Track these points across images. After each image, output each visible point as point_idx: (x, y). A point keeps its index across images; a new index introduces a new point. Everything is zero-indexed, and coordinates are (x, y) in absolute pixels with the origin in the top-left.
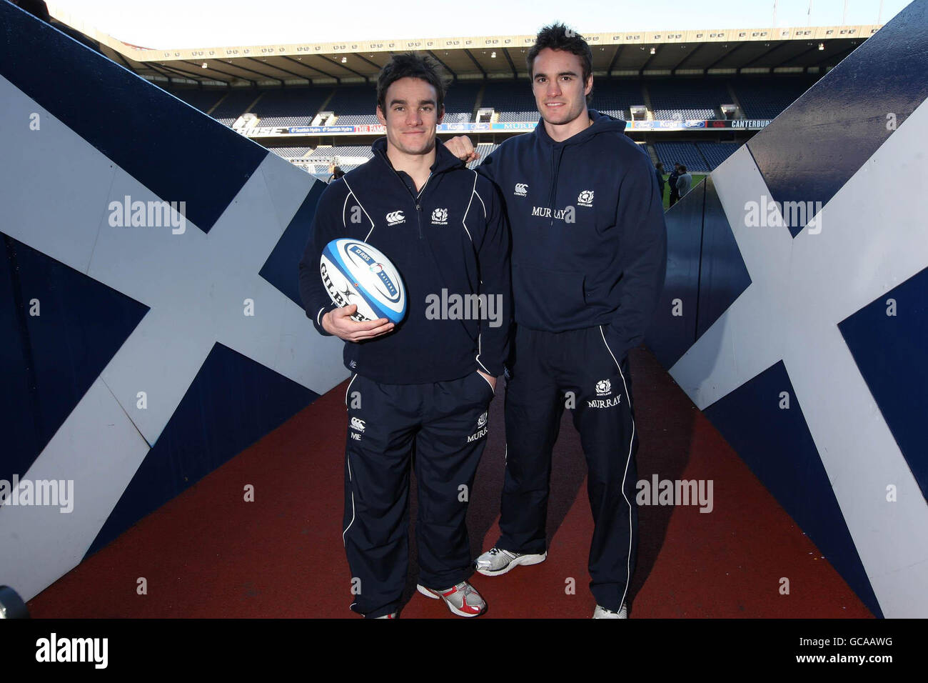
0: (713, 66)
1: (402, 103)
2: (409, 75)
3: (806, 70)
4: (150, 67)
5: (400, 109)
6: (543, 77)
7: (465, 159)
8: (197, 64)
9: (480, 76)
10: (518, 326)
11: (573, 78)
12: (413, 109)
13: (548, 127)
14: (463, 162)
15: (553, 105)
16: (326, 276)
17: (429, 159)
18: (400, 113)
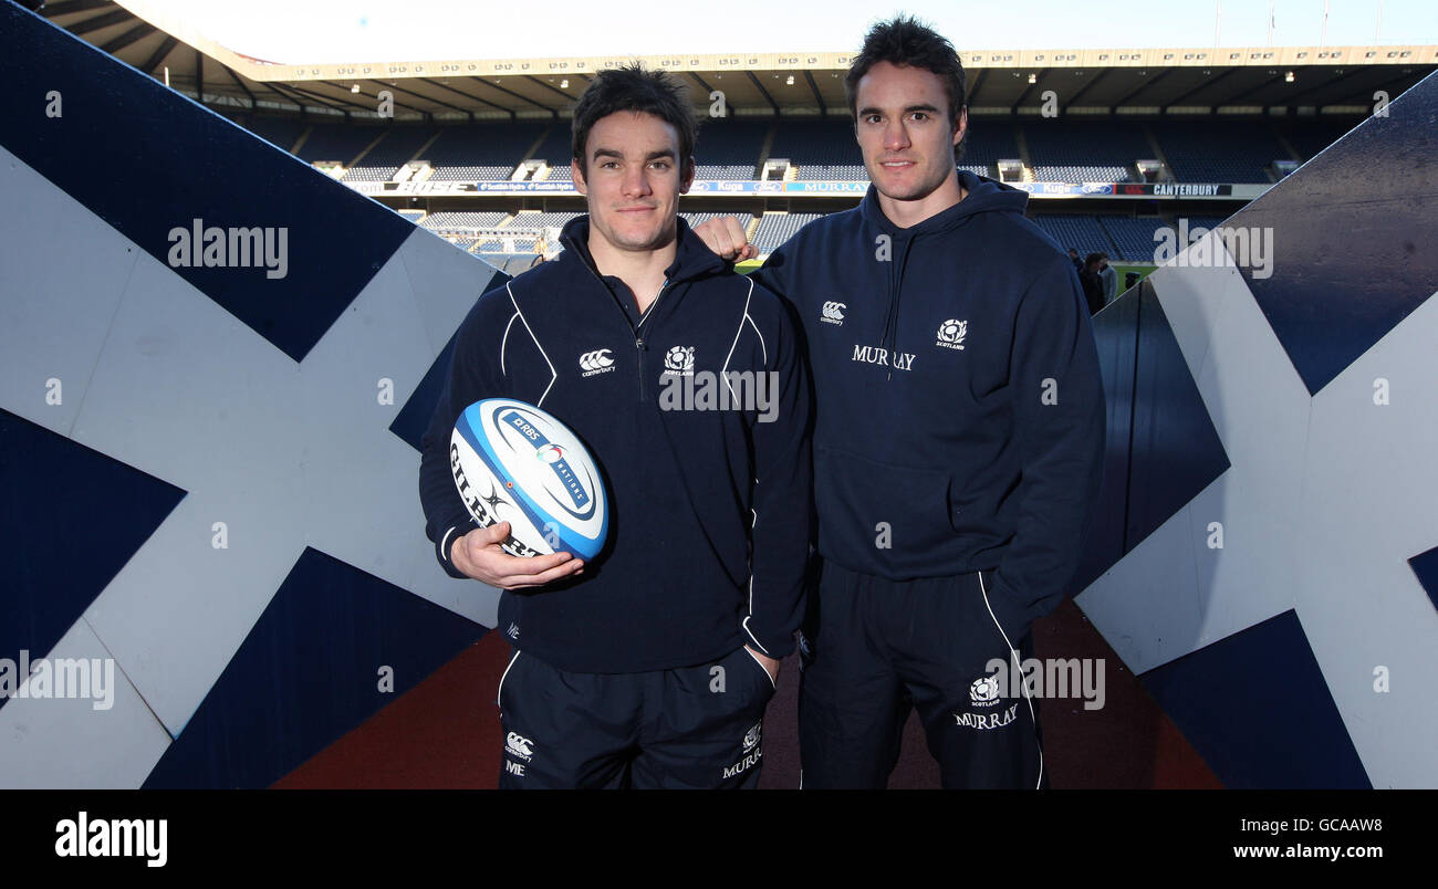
0: (1126, 102)
1: (614, 156)
2: (628, 106)
3: (1266, 110)
4: (276, 89)
5: (612, 165)
6: (876, 114)
7: (730, 257)
8: (344, 86)
9: (769, 111)
10: (826, 561)
11: (932, 115)
12: (634, 168)
13: (886, 203)
14: (728, 263)
15: (895, 165)
16: (458, 467)
17: (664, 257)
18: (609, 173)
